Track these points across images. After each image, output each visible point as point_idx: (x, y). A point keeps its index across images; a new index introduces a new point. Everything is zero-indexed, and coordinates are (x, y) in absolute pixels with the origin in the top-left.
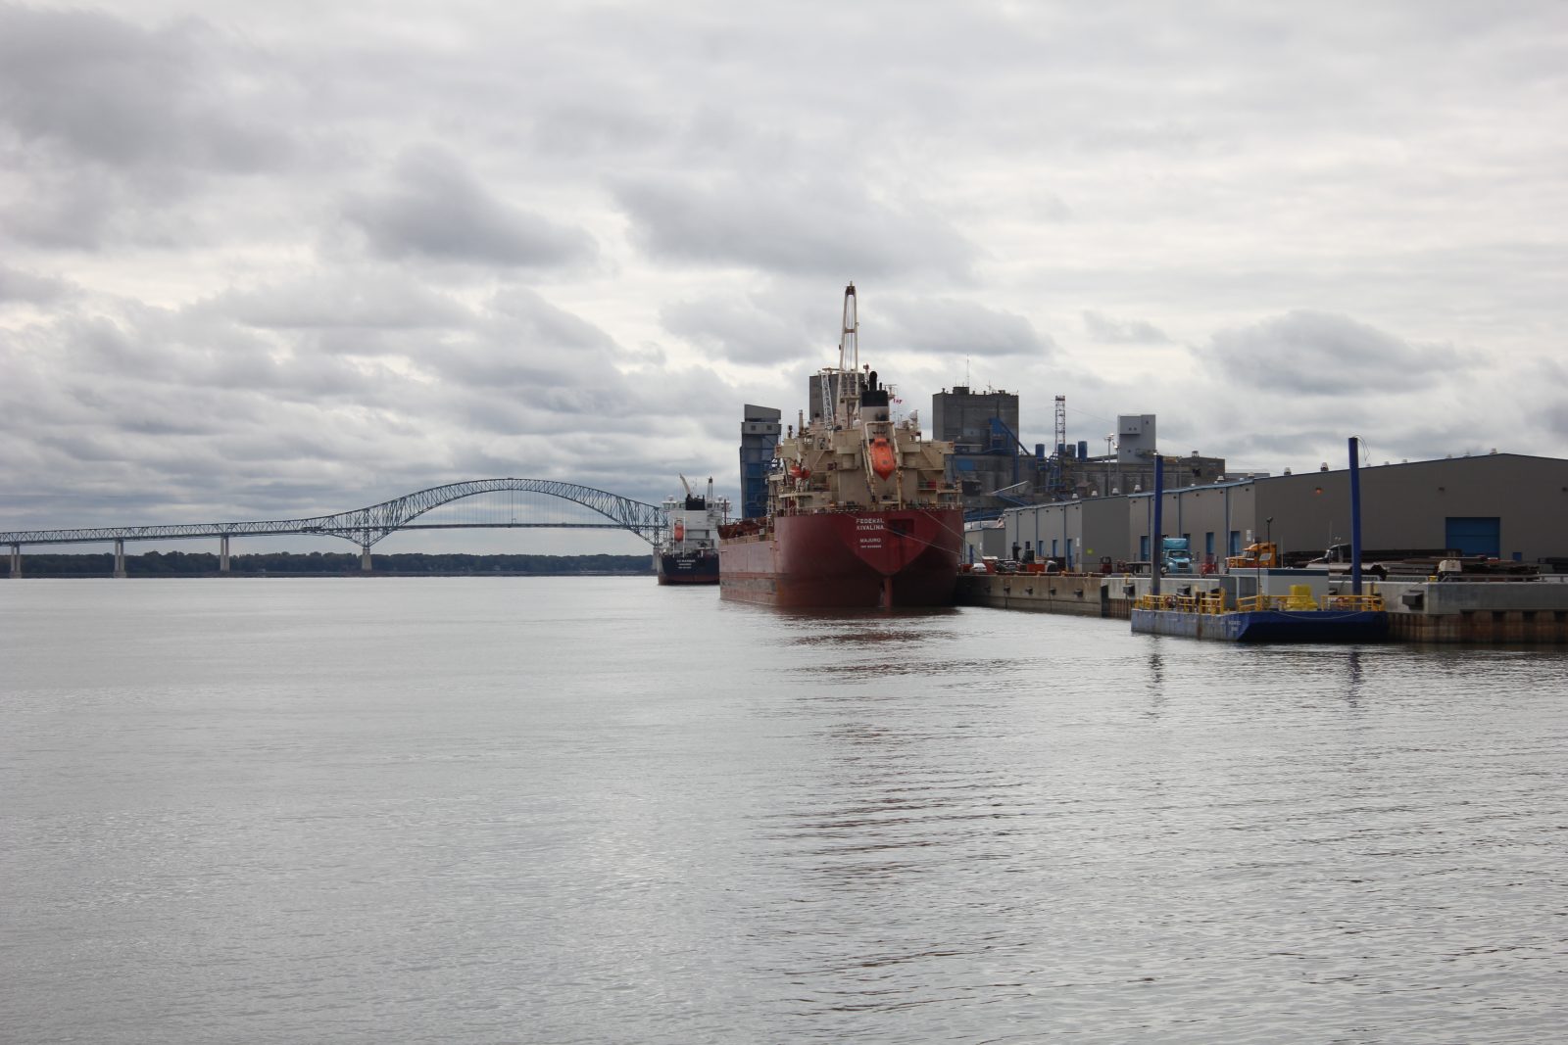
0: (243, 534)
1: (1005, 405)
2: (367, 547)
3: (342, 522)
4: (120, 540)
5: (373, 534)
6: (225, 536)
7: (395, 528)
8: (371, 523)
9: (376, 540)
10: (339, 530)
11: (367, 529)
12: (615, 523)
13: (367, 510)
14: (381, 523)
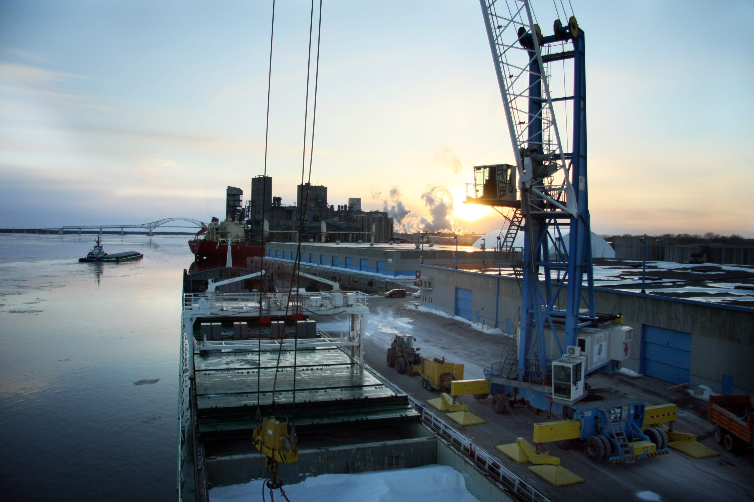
0: (126, 227)
1: (322, 191)
2: (151, 231)
3: (146, 226)
4: (101, 228)
5: (152, 228)
6: (122, 228)
7: (156, 227)
8: (152, 226)
9: (153, 229)
10: (145, 227)
11: (151, 227)
12: (199, 227)
13: (151, 223)
14: (154, 226)
